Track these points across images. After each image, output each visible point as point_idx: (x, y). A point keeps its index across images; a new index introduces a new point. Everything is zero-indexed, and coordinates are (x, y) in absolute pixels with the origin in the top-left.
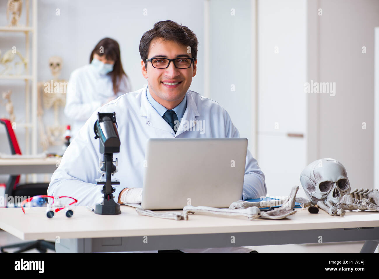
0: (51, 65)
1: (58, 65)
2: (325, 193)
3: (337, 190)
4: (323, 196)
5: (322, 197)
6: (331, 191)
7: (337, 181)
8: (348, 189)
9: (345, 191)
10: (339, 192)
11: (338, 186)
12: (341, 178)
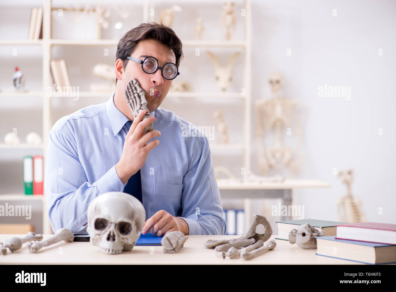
0: (271, 82)
1: (278, 82)
2: (99, 232)
3: (113, 233)
5: (95, 236)
6: (106, 231)
7: (117, 222)
8: (130, 237)
9: (125, 238)
10: (115, 236)
11: (119, 229)
12: (123, 220)
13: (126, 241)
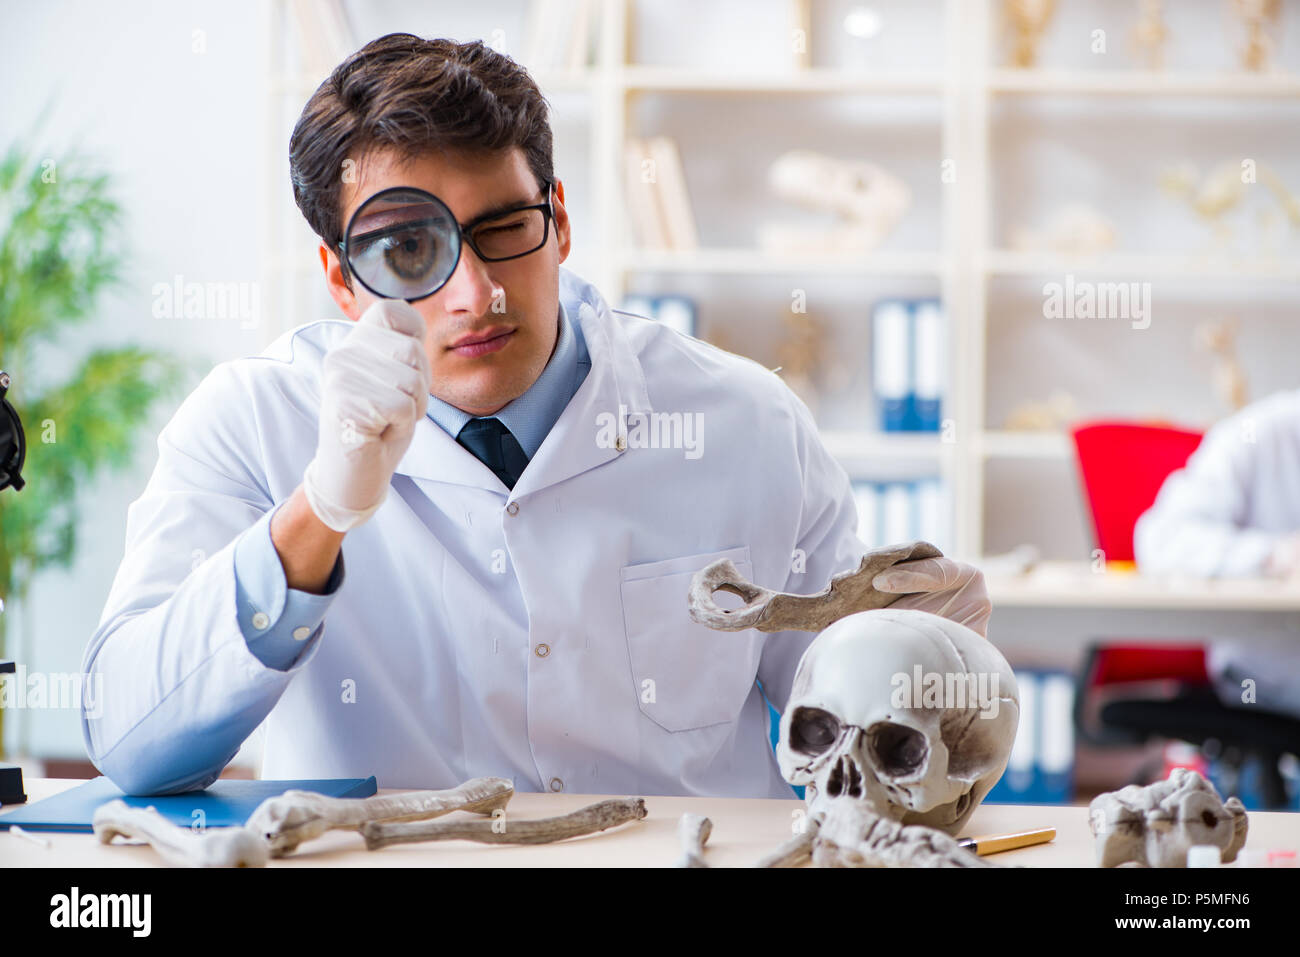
2: (804, 760)
3: (852, 767)
4: (798, 774)
6: (828, 759)
7: (866, 725)
8: (917, 783)
9: (899, 786)
10: (860, 779)
11: (874, 753)
12: (889, 717)
13: (905, 799)
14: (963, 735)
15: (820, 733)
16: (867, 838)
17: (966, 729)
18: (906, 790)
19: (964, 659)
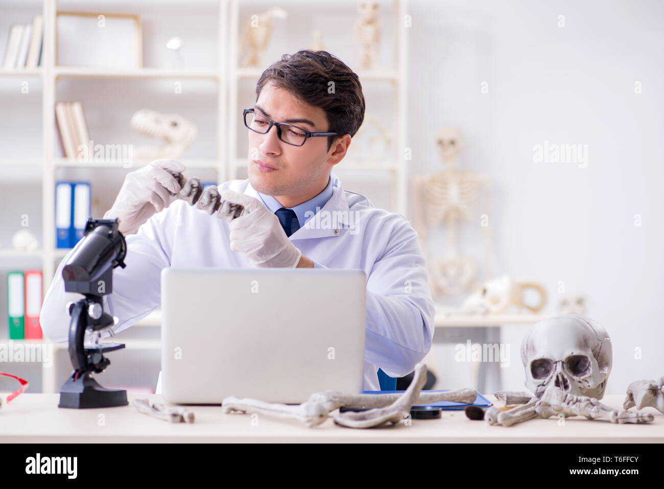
2: (540, 381)
3: (563, 377)
4: (539, 388)
5: (536, 389)
6: (551, 378)
7: (564, 359)
8: (590, 377)
9: (583, 380)
10: (567, 381)
11: (569, 370)
12: (573, 353)
13: (586, 384)
14: (599, 355)
15: (543, 370)
16: (564, 401)
17: (599, 353)
18: (586, 381)
19: (590, 325)
